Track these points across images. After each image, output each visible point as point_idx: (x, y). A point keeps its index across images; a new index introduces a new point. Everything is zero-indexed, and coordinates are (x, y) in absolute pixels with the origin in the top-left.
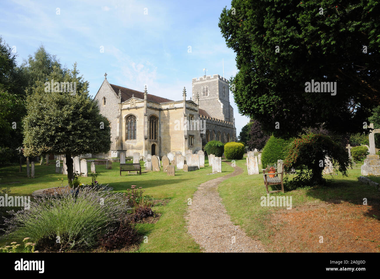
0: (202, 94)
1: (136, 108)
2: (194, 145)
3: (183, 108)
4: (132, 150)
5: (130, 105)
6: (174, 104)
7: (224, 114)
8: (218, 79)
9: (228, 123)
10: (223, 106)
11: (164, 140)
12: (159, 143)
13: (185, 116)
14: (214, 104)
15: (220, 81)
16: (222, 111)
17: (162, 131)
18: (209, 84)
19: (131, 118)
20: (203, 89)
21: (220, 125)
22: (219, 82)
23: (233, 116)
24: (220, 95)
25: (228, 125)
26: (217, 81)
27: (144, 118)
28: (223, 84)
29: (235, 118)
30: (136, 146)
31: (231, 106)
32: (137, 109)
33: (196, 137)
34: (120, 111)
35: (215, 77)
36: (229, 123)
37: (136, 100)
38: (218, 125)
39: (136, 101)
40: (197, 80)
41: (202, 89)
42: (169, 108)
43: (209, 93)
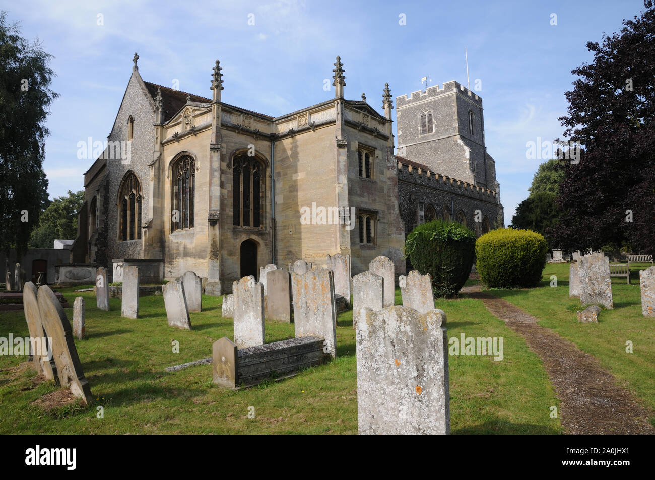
0: (419, 128)
1: (194, 132)
2: (379, 241)
3: (335, 122)
4: (185, 259)
5: (181, 126)
6: (311, 114)
7: (473, 171)
8: (455, 90)
9: (483, 191)
10: (471, 154)
11: (285, 227)
12: (269, 238)
13: (340, 146)
14: (449, 151)
15: (460, 95)
16: (468, 166)
17: (279, 199)
18: (434, 104)
19: (185, 165)
20: (422, 119)
21: (463, 196)
22: (458, 98)
23: (495, 178)
24: (461, 127)
25: (484, 197)
26: (453, 95)
27: (211, 157)
28: (468, 104)
29: (499, 183)
30: (194, 245)
31: (488, 156)
32: (196, 135)
33: (384, 218)
34: (158, 147)
35: (448, 87)
36: (486, 191)
37: (193, 108)
38: (459, 195)
39: (195, 110)
40: (406, 100)
41: (419, 117)
42: (296, 129)
43: (436, 126)
